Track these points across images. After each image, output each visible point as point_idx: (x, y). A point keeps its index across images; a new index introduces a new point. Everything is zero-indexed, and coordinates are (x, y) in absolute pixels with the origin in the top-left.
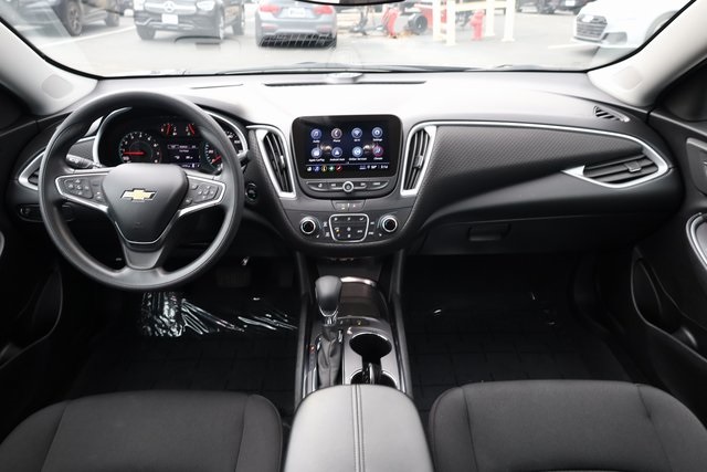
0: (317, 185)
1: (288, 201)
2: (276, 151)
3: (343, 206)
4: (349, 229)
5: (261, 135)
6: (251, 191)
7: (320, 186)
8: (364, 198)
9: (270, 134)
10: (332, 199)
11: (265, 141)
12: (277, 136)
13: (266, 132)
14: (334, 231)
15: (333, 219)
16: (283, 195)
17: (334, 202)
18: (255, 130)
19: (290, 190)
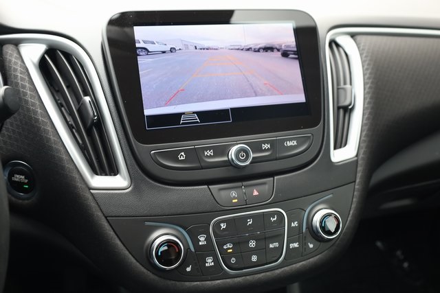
0: (173, 156)
1: (112, 196)
2: (70, 86)
3: (233, 195)
4: (252, 244)
5: (32, 53)
6: (18, 178)
7: (182, 156)
8: (271, 174)
9: (52, 51)
10: (209, 182)
11: (43, 66)
12: (68, 55)
13: (42, 48)
14: (223, 252)
15: (218, 224)
16: (99, 182)
17: (213, 187)
18: (16, 43)
19: (113, 170)
